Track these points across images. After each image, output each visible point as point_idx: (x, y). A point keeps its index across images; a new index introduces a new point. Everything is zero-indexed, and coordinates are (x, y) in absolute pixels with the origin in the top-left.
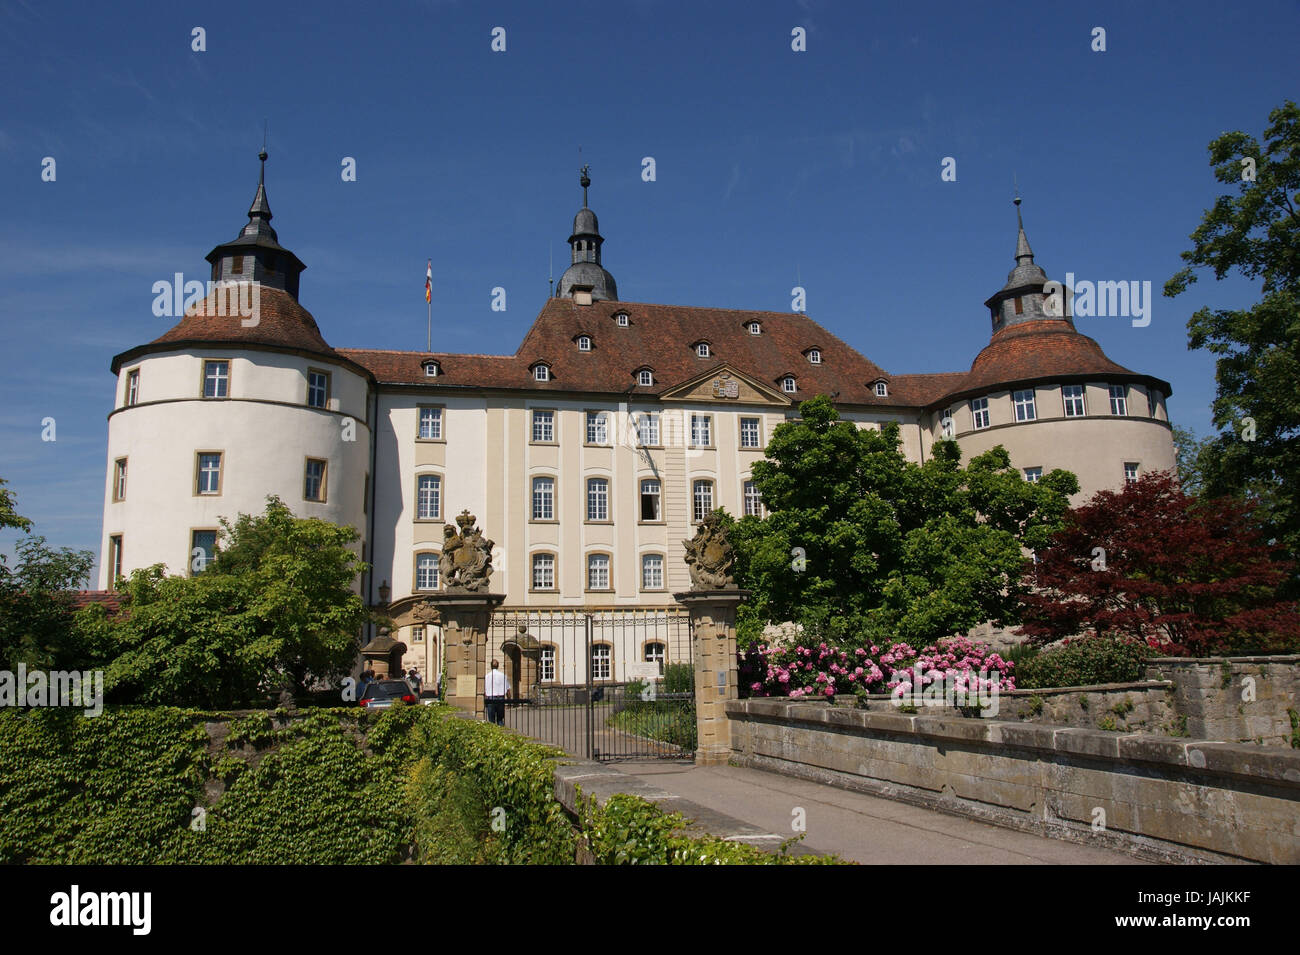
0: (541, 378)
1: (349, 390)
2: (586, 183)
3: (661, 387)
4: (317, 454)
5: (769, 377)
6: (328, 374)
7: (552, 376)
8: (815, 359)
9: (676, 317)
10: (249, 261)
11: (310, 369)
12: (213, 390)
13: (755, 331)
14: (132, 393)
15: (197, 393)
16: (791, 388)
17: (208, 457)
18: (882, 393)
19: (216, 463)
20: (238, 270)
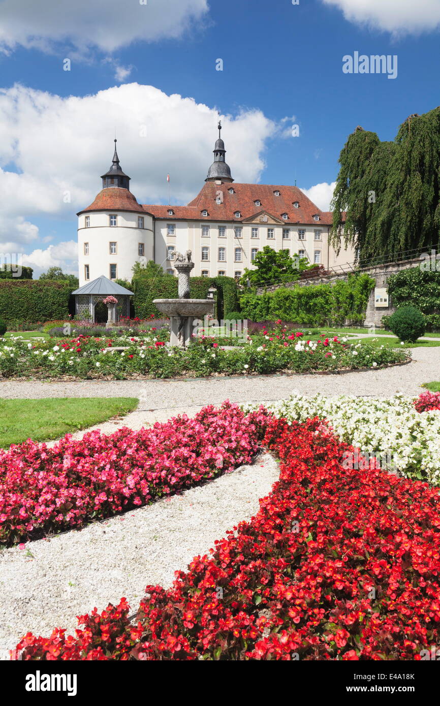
0: (205, 216)
1: (148, 221)
2: (220, 128)
3: (243, 218)
4: (141, 242)
5: (279, 213)
6: (143, 218)
7: (208, 215)
8: (296, 206)
9: (250, 189)
10: (116, 181)
11: (139, 217)
12: (113, 224)
13: (277, 195)
14: (87, 224)
15: (108, 225)
16: (285, 219)
17: (112, 244)
18: (316, 220)
19: (115, 245)
20: (112, 183)
